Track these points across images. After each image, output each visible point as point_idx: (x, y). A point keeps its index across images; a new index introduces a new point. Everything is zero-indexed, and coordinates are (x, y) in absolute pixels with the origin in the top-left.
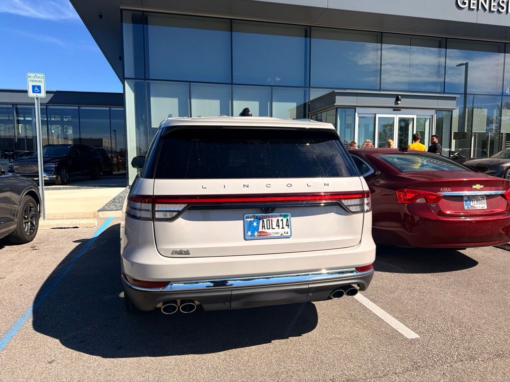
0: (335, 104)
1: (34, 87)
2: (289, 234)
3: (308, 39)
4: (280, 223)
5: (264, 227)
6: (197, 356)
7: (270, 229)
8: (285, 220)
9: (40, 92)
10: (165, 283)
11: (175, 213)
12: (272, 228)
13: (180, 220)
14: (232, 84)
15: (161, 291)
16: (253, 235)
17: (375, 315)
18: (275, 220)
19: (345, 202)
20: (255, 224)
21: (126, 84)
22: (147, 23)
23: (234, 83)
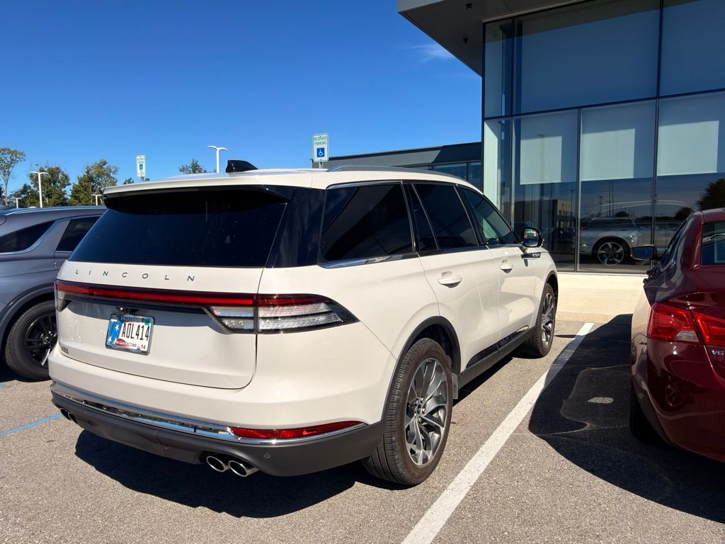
1: (318, 150)
2: (146, 350)
4: (141, 331)
5: (124, 333)
7: (129, 337)
9: (323, 156)
12: (132, 337)
14: (658, 97)
16: (112, 341)
19: (218, 311)
21: (486, 126)
22: (520, 34)
23: (661, 95)
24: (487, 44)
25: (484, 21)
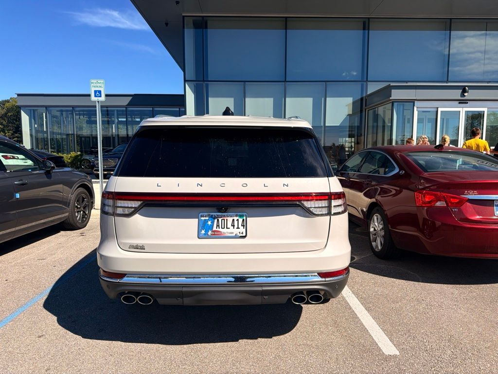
0: (391, 98)
1: (95, 92)
2: (244, 235)
3: (367, 31)
4: (236, 223)
5: (219, 226)
6: (161, 346)
7: (224, 228)
8: (241, 220)
9: (100, 96)
10: (122, 275)
11: (133, 209)
12: (227, 228)
13: (137, 217)
14: (285, 81)
15: (119, 282)
16: (206, 233)
17: (362, 324)
18: (230, 220)
19: (307, 204)
20: (209, 223)
21: (187, 85)
22: (206, 27)
23: (287, 80)
24: (185, 30)
25: (183, 14)
